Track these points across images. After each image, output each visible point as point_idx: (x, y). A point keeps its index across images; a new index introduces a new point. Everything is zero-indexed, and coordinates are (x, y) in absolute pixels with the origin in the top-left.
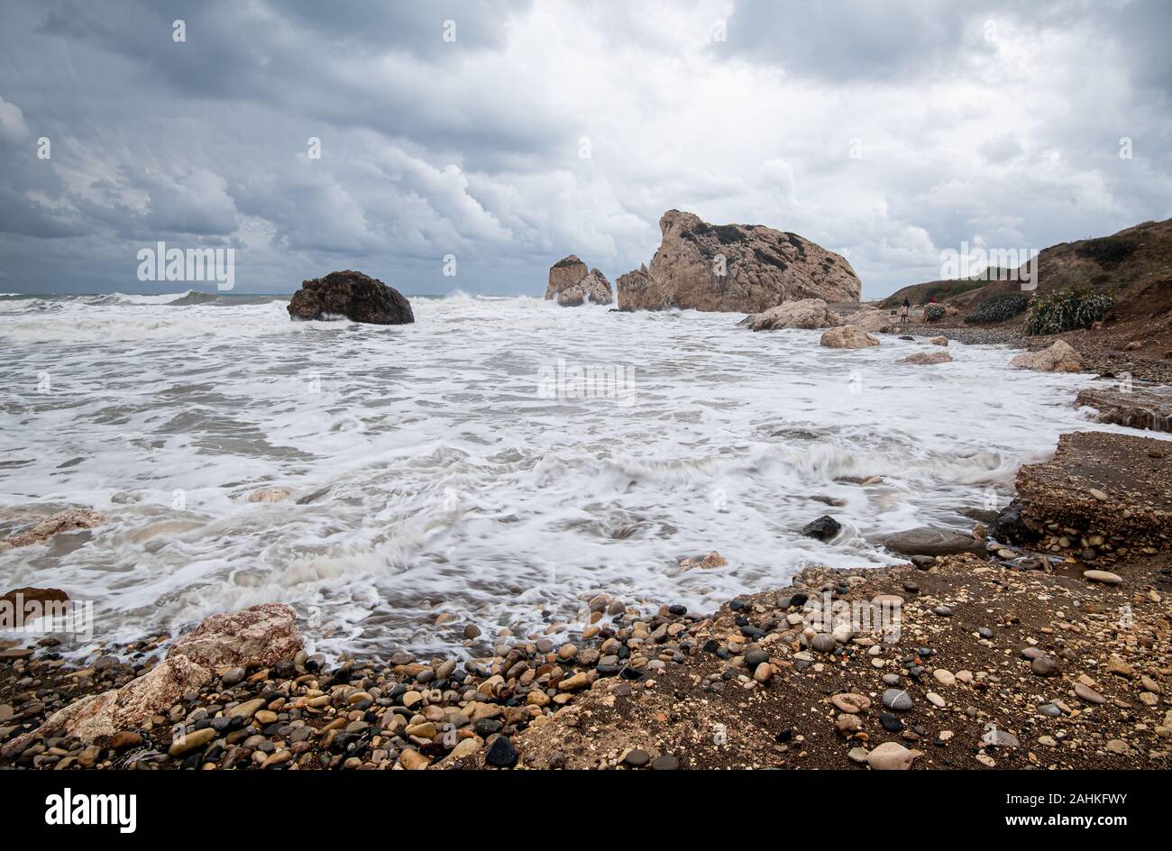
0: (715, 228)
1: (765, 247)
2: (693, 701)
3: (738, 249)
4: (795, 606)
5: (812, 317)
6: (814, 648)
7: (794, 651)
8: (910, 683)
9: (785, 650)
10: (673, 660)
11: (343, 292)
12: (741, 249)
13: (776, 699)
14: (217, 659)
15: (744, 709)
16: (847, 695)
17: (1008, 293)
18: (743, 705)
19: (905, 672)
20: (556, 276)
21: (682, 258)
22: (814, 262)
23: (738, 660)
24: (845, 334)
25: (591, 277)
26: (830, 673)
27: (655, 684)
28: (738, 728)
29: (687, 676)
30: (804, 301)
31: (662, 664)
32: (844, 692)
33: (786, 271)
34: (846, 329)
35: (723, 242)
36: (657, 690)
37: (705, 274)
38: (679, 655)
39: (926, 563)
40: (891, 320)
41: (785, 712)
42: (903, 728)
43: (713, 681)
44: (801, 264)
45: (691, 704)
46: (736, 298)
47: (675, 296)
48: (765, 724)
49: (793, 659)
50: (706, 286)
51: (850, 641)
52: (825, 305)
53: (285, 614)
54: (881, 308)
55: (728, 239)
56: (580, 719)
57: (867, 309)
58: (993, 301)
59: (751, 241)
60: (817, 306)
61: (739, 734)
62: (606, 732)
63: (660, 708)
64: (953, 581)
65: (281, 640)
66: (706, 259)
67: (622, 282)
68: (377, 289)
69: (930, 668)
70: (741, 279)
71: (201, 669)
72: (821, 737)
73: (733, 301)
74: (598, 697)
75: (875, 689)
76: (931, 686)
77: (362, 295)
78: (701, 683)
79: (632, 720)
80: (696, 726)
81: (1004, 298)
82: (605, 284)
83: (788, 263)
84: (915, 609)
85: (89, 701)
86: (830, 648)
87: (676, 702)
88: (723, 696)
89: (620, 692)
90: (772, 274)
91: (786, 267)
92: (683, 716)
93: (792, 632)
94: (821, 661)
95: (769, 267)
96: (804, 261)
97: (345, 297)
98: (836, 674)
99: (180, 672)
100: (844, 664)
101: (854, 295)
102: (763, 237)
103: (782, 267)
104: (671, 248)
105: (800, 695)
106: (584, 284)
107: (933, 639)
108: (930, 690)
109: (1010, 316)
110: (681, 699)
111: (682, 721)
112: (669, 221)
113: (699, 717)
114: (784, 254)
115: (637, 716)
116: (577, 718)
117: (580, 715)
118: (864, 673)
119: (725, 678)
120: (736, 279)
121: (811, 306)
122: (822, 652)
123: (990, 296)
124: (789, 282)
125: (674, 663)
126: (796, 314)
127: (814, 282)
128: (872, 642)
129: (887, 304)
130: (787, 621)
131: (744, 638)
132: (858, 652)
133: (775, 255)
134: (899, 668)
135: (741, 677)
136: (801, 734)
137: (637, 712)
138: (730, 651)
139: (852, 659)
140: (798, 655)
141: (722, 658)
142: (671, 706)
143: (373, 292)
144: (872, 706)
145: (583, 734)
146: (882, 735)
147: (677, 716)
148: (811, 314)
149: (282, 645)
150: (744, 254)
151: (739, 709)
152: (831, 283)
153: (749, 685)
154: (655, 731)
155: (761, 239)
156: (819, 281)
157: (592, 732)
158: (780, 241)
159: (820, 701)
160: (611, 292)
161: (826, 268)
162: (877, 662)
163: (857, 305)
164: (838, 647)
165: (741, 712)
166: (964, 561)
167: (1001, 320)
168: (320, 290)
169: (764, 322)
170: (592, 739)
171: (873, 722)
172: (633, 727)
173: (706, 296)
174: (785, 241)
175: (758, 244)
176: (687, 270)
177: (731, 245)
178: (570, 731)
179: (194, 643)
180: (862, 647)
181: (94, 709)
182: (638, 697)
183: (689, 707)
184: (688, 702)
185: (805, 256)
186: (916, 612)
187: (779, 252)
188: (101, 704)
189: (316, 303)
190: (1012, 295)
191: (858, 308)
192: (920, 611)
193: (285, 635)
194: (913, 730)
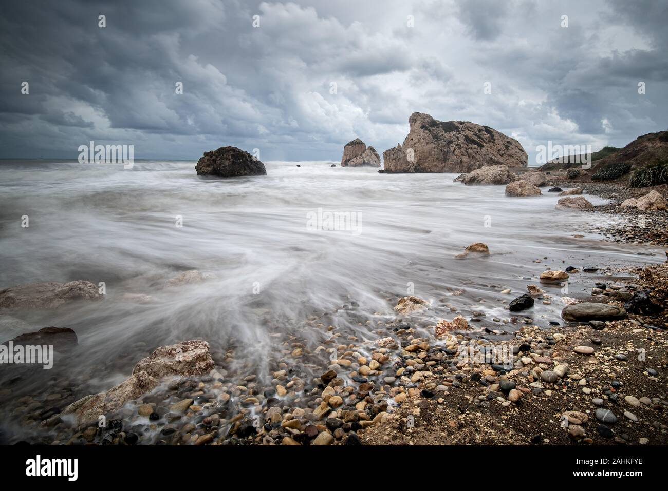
0: (441, 123)
1: (471, 134)
2: (471, 413)
3: (454, 135)
4: (523, 351)
5: (499, 175)
6: (543, 380)
7: (529, 382)
8: (611, 405)
9: (524, 381)
10: (453, 385)
11: (227, 159)
12: (457, 135)
13: (525, 414)
14: (164, 374)
15: (506, 420)
16: (572, 412)
17: (618, 162)
18: (504, 417)
19: (606, 397)
20: (348, 150)
21: (422, 141)
22: (500, 144)
23: (495, 386)
24: (520, 186)
25: (368, 151)
26: (557, 397)
27: (444, 401)
28: (504, 433)
29: (463, 397)
30: (495, 166)
31: (446, 388)
32: (569, 410)
33: (483, 148)
34: (521, 183)
35: (446, 131)
36: (446, 405)
37: (435, 150)
38: (456, 382)
39: (599, 326)
40: (547, 177)
41: (533, 422)
42: (613, 436)
43: (482, 400)
44: (492, 145)
45: (471, 416)
46: (453, 164)
47: (417, 162)
48: (522, 430)
49: (530, 387)
50: (436, 157)
51: (565, 376)
52: (507, 168)
53: (203, 347)
54: (540, 171)
55: (449, 130)
56: (400, 424)
57: (532, 171)
58: (609, 167)
59: (463, 130)
60: (502, 169)
61: (506, 437)
62: (418, 433)
63: (450, 418)
64: (622, 337)
65: (201, 363)
66: (436, 141)
67: (386, 154)
68: (246, 157)
69: (621, 395)
70: (456, 153)
71: (155, 380)
72: (560, 440)
73: (451, 165)
74: (409, 409)
75: (589, 408)
76: (625, 407)
77: (238, 160)
78: (473, 401)
79: (434, 426)
80: (477, 431)
81: (616, 165)
82: (376, 155)
83: (484, 144)
84: (602, 356)
85: (89, 398)
86: (554, 380)
87: (460, 414)
88: (490, 411)
89: (423, 406)
90: (475, 150)
91: (483, 146)
92: (467, 424)
93: (527, 369)
94: (548, 389)
95: (473, 146)
96: (493, 142)
97: (228, 162)
98: (561, 397)
99: (142, 381)
100: (564, 391)
101: (524, 163)
102: (469, 129)
103: (481, 146)
104: (415, 134)
105: (540, 411)
106: (364, 155)
107: (618, 375)
108: (625, 410)
109: (619, 176)
110: (463, 412)
111: (466, 427)
112: (414, 119)
113: (477, 425)
114: (482, 139)
115: (436, 422)
116: (398, 423)
117: (399, 421)
118: (579, 397)
119: (489, 399)
120: (453, 153)
121: (499, 169)
122: (549, 383)
123: (607, 164)
124: (485, 155)
125: (453, 387)
126: (490, 174)
127: (500, 155)
128: (581, 377)
129: (543, 168)
130: (521, 361)
131: (494, 372)
132: (572, 384)
133: (477, 139)
134: (601, 394)
135: (499, 398)
136: (547, 438)
137: (436, 420)
138: (487, 380)
139: (569, 387)
140: (533, 384)
141: (484, 385)
142: (457, 416)
143: (244, 159)
144: (589, 420)
145: (404, 434)
146: (600, 439)
147: (463, 423)
148: (499, 174)
149: (202, 366)
150: (458, 138)
151: (502, 419)
152: (510, 156)
153: (506, 404)
154: (450, 433)
155: (468, 130)
156: (502, 154)
157: (409, 432)
158: (480, 131)
159: (554, 416)
160: (379, 160)
161: (507, 147)
162: (586, 390)
163: (525, 169)
164: (559, 380)
165: (504, 422)
166: (625, 325)
167: (614, 178)
168: (214, 157)
169: (470, 178)
170: (410, 437)
171: (593, 430)
172: (435, 430)
173: (435, 163)
174: (483, 131)
175: (467, 132)
176: (425, 147)
177: (451, 133)
178: (395, 432)
179: (150, 364)
180: (574, 380)
181: (92, 404)
182: (434, 409)
183: (469, 417)
184: (468, 414)
185: (495, 140)
186: (603, 357)
187: (479, 137)
188: (96, 400)
189: (212, 165)
190: (621, 164)
191: (526, 171)
192: (605, 357)
193: (204, 360)
194: (621, 437)
